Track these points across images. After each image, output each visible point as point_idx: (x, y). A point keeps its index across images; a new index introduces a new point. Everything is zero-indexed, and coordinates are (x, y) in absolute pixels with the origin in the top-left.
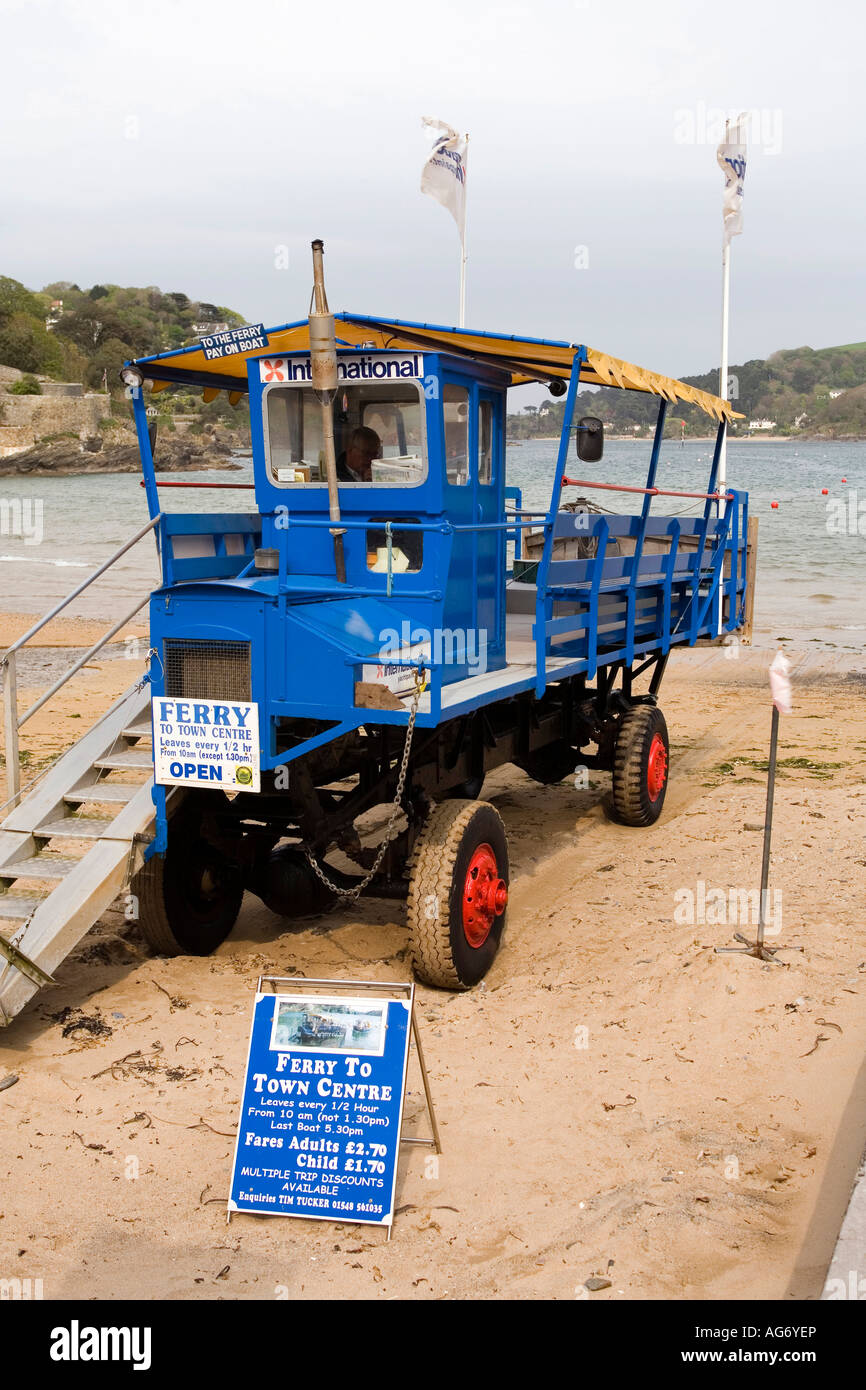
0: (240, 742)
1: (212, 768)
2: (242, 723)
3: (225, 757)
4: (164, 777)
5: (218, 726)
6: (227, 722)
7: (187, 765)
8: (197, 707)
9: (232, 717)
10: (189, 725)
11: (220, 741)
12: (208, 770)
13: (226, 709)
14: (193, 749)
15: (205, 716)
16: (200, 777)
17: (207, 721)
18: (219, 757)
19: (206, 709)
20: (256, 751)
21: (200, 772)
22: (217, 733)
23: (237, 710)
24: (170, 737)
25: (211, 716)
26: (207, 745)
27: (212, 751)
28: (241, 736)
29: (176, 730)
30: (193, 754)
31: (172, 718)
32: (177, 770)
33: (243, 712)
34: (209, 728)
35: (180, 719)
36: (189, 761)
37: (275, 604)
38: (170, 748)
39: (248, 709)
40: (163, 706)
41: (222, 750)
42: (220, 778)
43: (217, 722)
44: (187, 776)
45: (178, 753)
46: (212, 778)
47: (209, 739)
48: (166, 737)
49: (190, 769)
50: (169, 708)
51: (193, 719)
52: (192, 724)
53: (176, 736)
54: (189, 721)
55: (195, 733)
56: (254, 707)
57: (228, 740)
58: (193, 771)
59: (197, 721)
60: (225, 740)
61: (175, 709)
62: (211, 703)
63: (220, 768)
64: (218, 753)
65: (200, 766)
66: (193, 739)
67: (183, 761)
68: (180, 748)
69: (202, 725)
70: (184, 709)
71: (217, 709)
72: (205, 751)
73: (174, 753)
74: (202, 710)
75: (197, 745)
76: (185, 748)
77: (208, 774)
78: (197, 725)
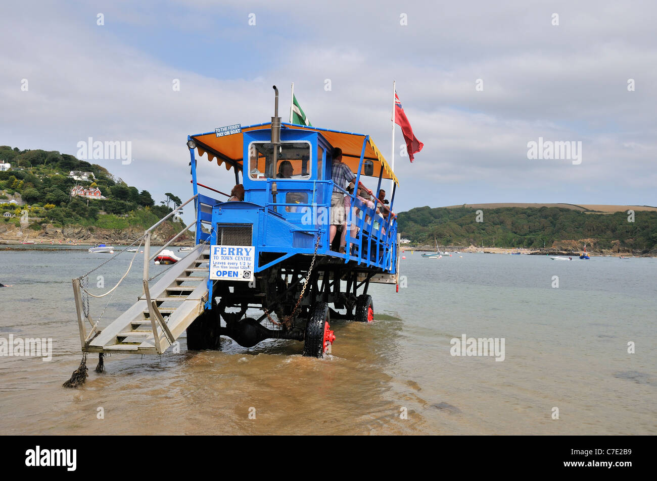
0: (246, 262)
1: (234, 272)
2: (248, 254)
3: (240, 268)
4: (214, 276)
5: (238, 256)
6: (241, 254)
7: (224, 272)
8: (230, 249)
9: (244, 252)
10: (226, 256)
11: (238, 262)
12: (232, 273)
13: (241, 249)
14: (227, 265)
15: (232, 252)
16: (229, 276)
17: (233, 254)
18: (237, 268)
19: (233, 249)
20: (252, 265)
21: (229, 274)
22: (237, 258)
23: (246, 249)
24: (217, 261)
25: (235, 252)
26: (233, 263)
27: (235, 266)
28: (247, 259)
29: (220, 258)
30: (227, 267)
31: (219, 254)
32: (219, 273)
33: (248, 250)
34: (234, 257)
35: (222, 254)
36: (225, 270)
37: (264, 210)
38: (217, 265)
39: (251, 249)
40: (216, 248)
41: (239, 265)
42: (237, 276)
43: (238, 254)
44: (223, 276)
45: (220, 267)
46: (234, 276)
47: (234, 261)
48: (216, 261)
49: (225, 273)
50: (218, 249)
51: (227, 254)
52: (227, 255)
53: (220, 260)
54: (226, 254)
55: (228, 259)
56: (253, 248)
57: (241, 261)
58: (226, 274)
59: (229, 254)
60: (240, 261)
61: (220, 250)
62: (236, 247)
63: (237, 272)
64: (237, 266)
65: (229, 272)
66: (227, 261)
67: (222, 270)
68: (221, 265)
69: (231, 256)
70: (224, 249)
71: (238, 249)
72: (232, 266)
73: (218, 267)
74: (232, 250)
75: (228, 263)
76: (223, 265)
77: (232, 275)
78: (229, 256)
